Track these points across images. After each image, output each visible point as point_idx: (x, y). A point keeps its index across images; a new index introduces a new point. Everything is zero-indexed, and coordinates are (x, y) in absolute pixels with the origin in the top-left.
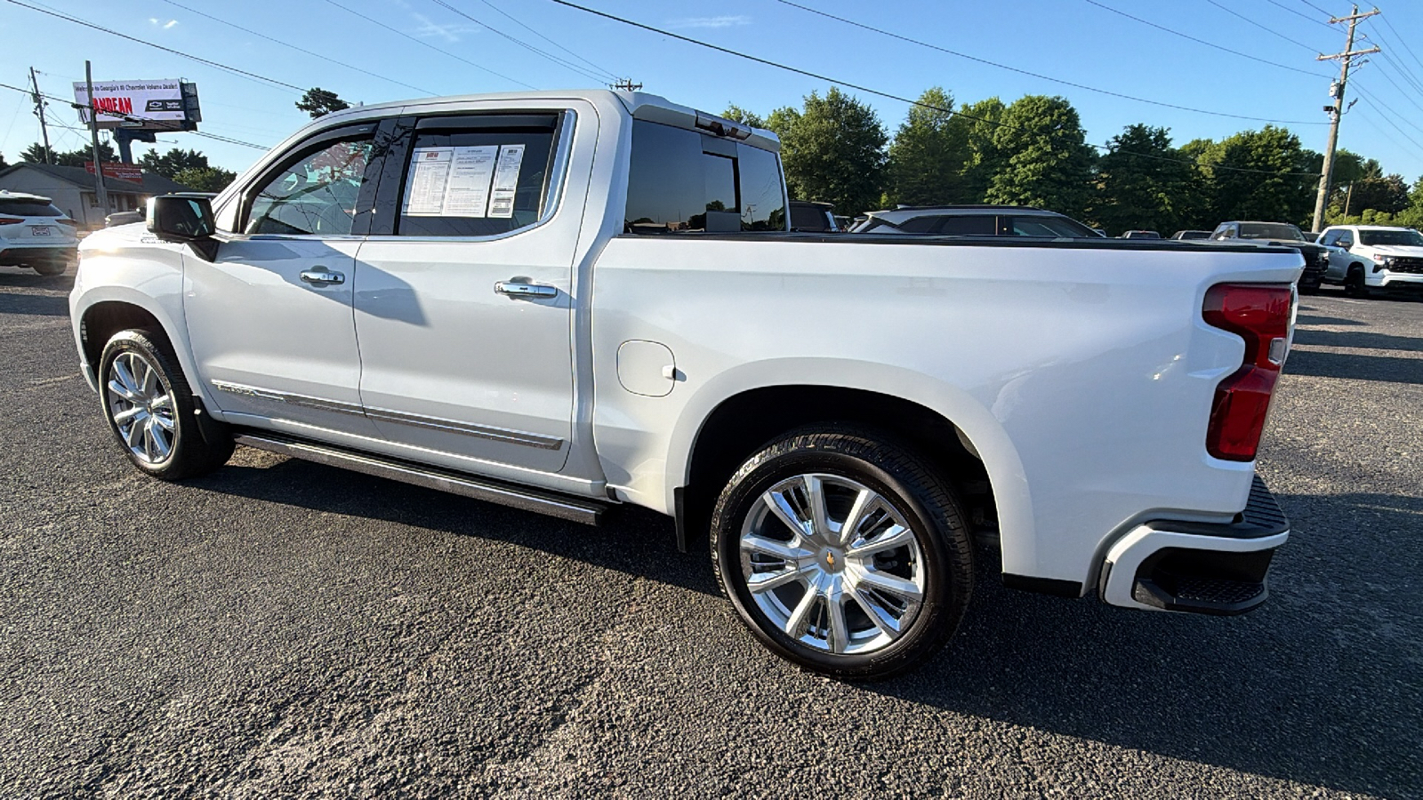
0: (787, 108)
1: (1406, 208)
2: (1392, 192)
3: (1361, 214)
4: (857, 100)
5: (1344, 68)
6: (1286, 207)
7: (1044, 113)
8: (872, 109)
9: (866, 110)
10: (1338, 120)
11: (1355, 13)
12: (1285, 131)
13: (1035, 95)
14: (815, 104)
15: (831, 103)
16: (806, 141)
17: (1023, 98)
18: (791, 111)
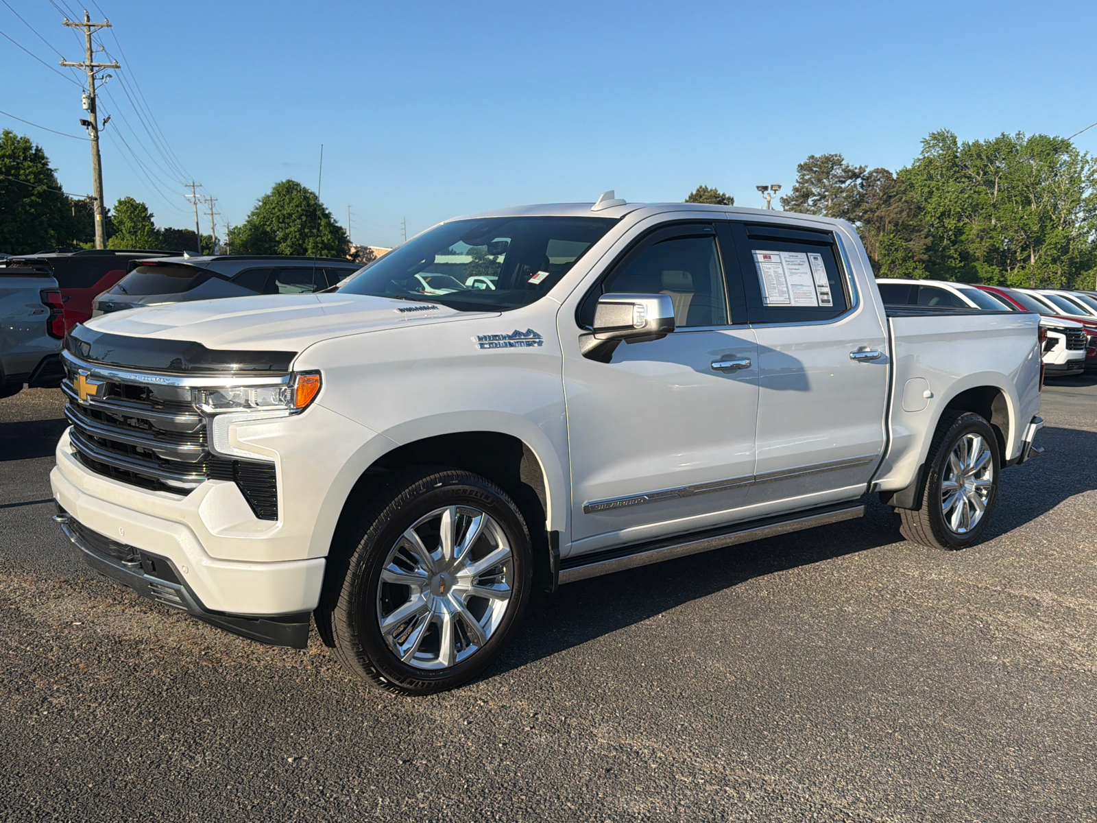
10: (97, 138)
11: (88, 20)
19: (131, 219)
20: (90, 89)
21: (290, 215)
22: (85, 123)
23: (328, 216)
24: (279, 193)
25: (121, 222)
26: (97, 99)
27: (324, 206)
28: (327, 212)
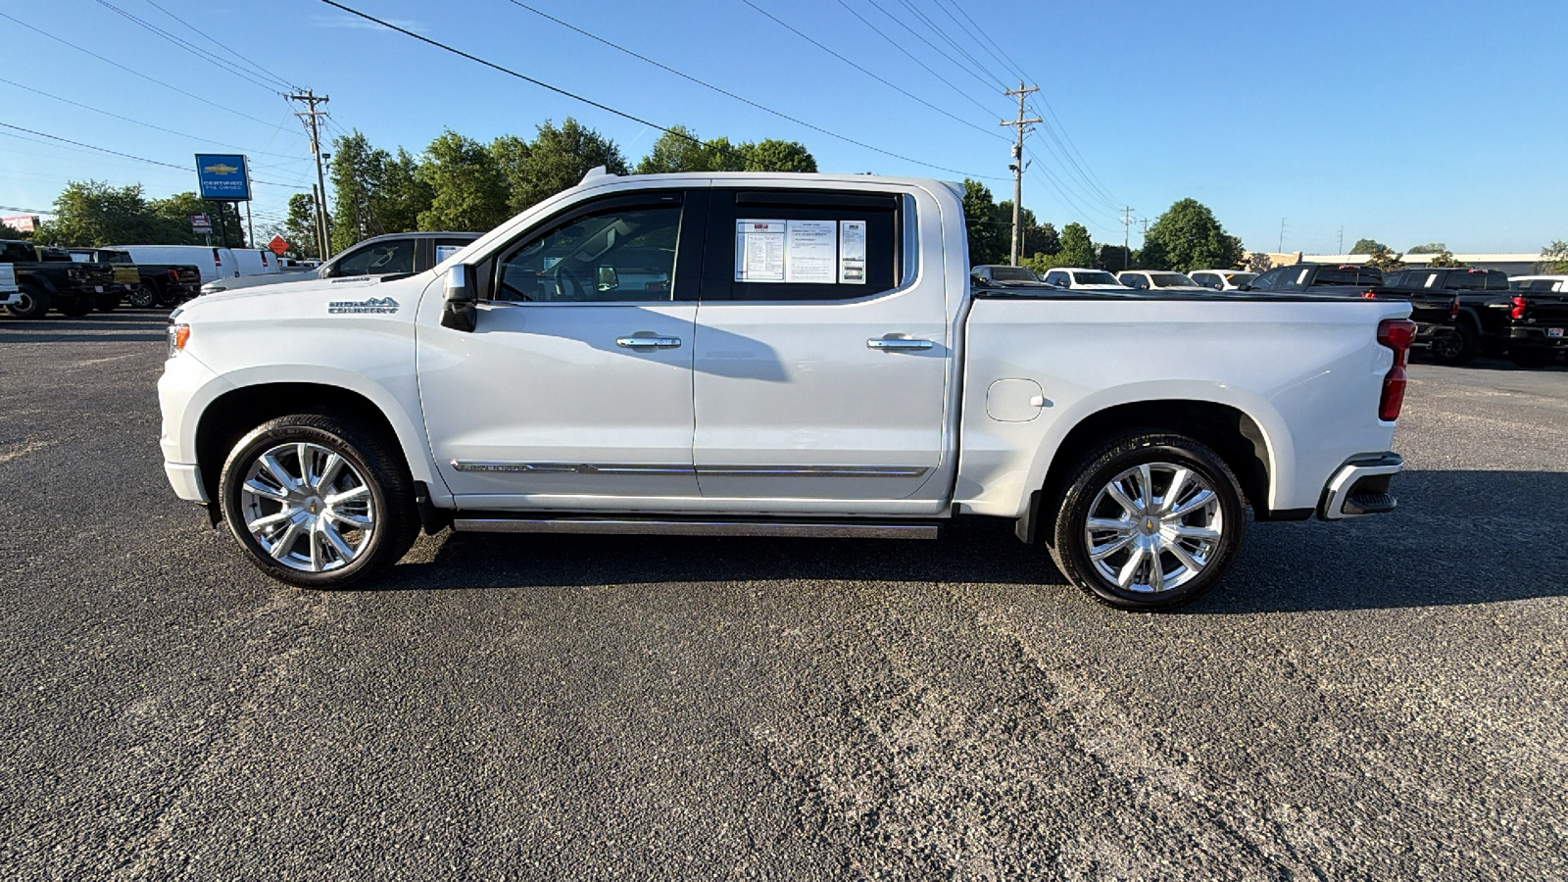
0: (510, 136)
1: (1059, 251)
2: (1048, 237)
3: (1033, 257)
4: (598, 133)
5: (1019, 134)
6: (988, 251)
7: (785, 157)
8: (614, 145)
9: (608, 145)
10: (1020, 177)
11: (1023, 88)
12: (980, 185)
13: (774, 140)
14: (550, 135)
15: (569, 135)
16: (546, 175)
17: (764, 141)
18: (516, 140)
19: (1073, 240)
20: (1017, 141)
21: (1182, 228)
22: (1012, 167)
23: (1218, 228)
24: (1176, 210)
25: (1066, 242)
26: (1023, 149)
27: (1216, 220)
28: (1218, 224)
